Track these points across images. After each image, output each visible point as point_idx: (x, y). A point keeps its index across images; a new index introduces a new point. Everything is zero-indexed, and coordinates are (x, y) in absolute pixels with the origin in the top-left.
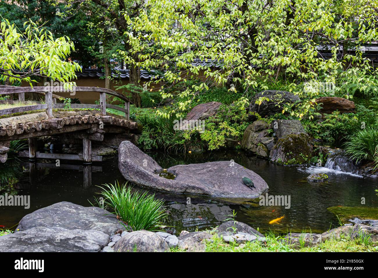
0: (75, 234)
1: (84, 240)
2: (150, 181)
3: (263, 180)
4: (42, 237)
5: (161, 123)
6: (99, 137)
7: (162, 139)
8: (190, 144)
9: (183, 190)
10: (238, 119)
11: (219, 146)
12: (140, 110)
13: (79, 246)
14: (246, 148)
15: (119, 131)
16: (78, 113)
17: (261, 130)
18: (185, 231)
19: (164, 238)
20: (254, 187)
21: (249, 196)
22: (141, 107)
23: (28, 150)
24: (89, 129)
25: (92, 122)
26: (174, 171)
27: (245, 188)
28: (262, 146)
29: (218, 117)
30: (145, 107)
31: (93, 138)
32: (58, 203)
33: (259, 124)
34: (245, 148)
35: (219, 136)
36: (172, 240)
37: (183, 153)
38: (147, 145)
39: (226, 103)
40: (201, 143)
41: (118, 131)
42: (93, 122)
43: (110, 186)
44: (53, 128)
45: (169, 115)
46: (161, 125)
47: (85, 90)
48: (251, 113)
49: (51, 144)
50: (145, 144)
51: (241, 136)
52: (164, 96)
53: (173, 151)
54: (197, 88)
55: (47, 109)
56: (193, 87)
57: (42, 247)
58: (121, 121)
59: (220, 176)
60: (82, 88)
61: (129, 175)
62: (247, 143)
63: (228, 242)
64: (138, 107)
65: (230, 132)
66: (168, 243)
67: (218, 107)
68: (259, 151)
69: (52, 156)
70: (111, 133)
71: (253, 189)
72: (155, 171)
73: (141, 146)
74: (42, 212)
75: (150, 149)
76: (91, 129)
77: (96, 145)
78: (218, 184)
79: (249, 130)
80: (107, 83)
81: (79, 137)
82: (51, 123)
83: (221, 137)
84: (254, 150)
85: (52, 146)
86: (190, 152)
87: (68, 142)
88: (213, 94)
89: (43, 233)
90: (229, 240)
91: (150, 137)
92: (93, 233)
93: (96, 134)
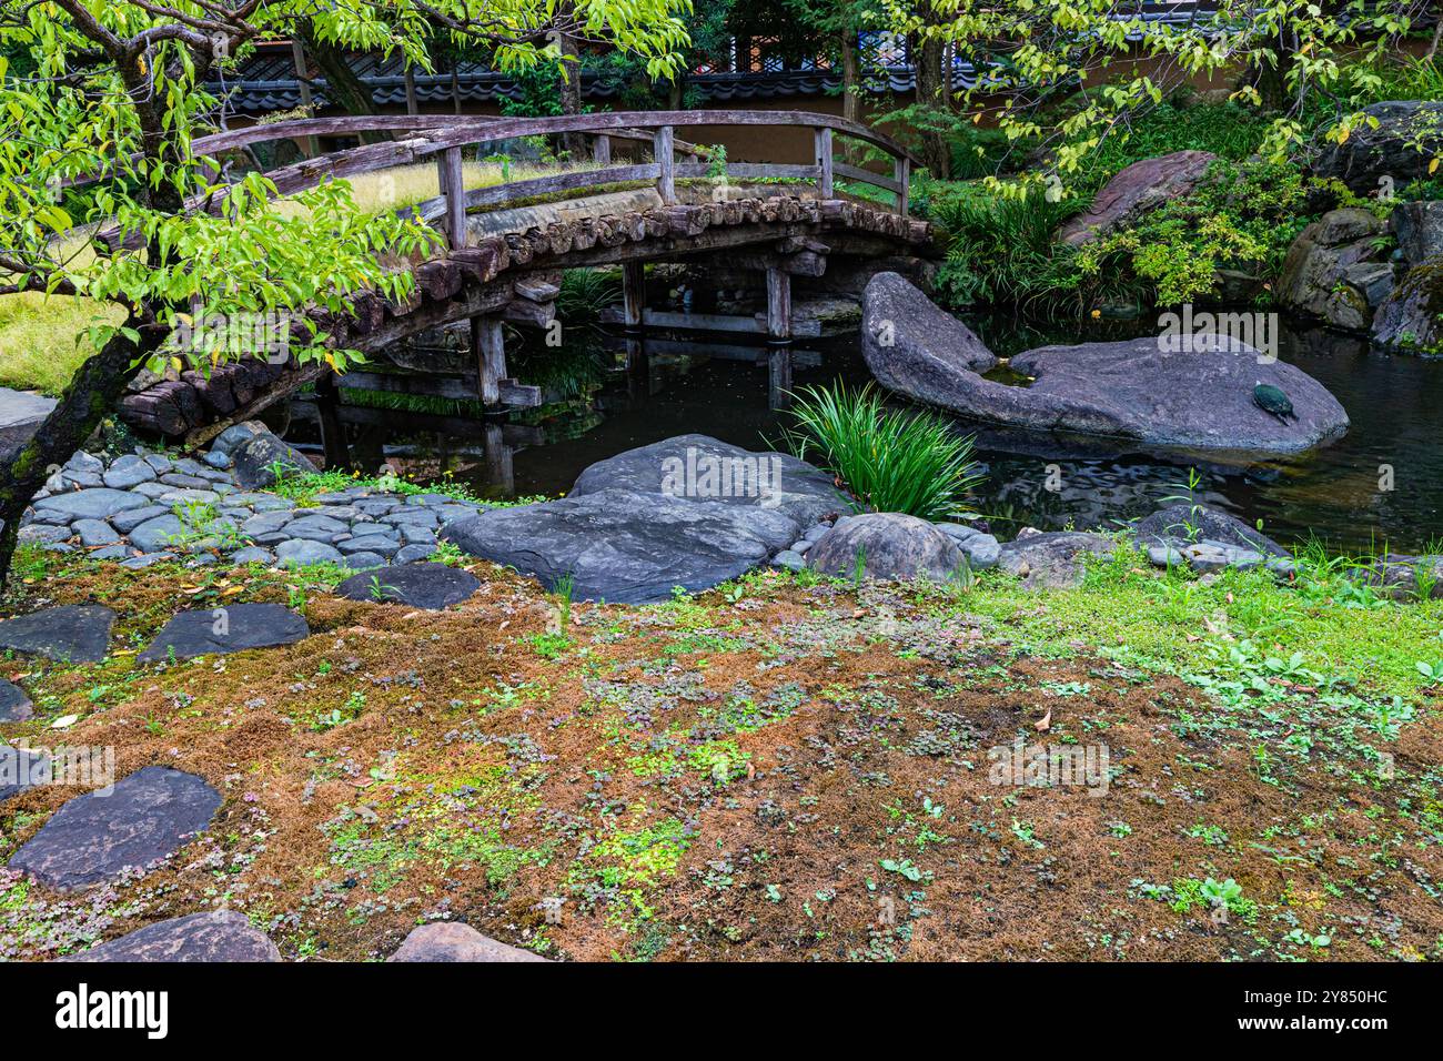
0: (705, 512)
1: (724, 528)
2: (950, 389)
3: (1332, 397)
4: (616, 514)
5: (1007, 225)
6: (813, 262)
7: (1009, 275)
8: (1096, 289)
9: (1052, 420)
10: (1267, 204)
11: (1193, 293)
12: (946, 188)
13: (709, 542)
14: (1292, 302)
15: (874, 247)
16: (747, 191)
17: (1351, 240)
18: (1031, 530)
19: (958, 541)
20: (1294, 418)
21: (1274, 444)
22: (951, 178)
23: (622, 304)
24: (781, 239)
25: (789, 218)
26: (1031, 365)
27: (1261, 417)
28: (1349, 292)
29: (1199, 199)
30: (962, 179)
31: (795, 266)
32: (678, 438)
33: (1344, 222)
34: (1286, 300)
35: (1195, 261)
36: (980, 546)
37: (1073, 316)
38: (961, 291)
39: (1232, 155)
40: (1136, 287)
41: (871, 249)
42: (794, 217)
43: (821, 393)
44: (676, 234)
45: (1024, 191)
46: (1007, 229)
47: (768, 121)
48: (1318, 183)
49: (686, 289)
50: (954, 288)
51: (1277, 261)
52: (1013, 133)
53: (1041, 309)
54: (1118, 96)
55: (659, 178)
56: (1106, 95)
57: (613, 538)
58: (879, 217)
59: (1178, 380)
60: (758, 116)
61: (890, 374)
62: (1295, 285)
63: (1162, 567)
64: (939, 177)
65: (1237, 248)
66: (967, 553)
67: (1201, 167)
68: (1336, 309)
69: (685, 319)
70: (850, 255)
71: (1290, 421)
72: (971, 363)
73: (943, 298)
74: (633, 458)
75: (969, 303)
76: (787, 238)
77: (805, 290)
78: (1170, 404)
79: (1306, 242)
80: (851, 105)
81: (757, 266)
82: (669, 218)
83: (1204, 266)
84: (1317, 308)
85: (688, 295)
86: (1096, 313)
87: (731, 284)
88: (1189, 125)
89: (620, 506)
90: (1166, 560)
91: (971, 269)
92: (752, 514)
93: (803, 256)
